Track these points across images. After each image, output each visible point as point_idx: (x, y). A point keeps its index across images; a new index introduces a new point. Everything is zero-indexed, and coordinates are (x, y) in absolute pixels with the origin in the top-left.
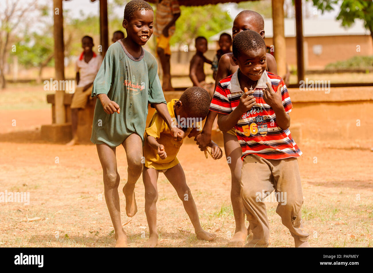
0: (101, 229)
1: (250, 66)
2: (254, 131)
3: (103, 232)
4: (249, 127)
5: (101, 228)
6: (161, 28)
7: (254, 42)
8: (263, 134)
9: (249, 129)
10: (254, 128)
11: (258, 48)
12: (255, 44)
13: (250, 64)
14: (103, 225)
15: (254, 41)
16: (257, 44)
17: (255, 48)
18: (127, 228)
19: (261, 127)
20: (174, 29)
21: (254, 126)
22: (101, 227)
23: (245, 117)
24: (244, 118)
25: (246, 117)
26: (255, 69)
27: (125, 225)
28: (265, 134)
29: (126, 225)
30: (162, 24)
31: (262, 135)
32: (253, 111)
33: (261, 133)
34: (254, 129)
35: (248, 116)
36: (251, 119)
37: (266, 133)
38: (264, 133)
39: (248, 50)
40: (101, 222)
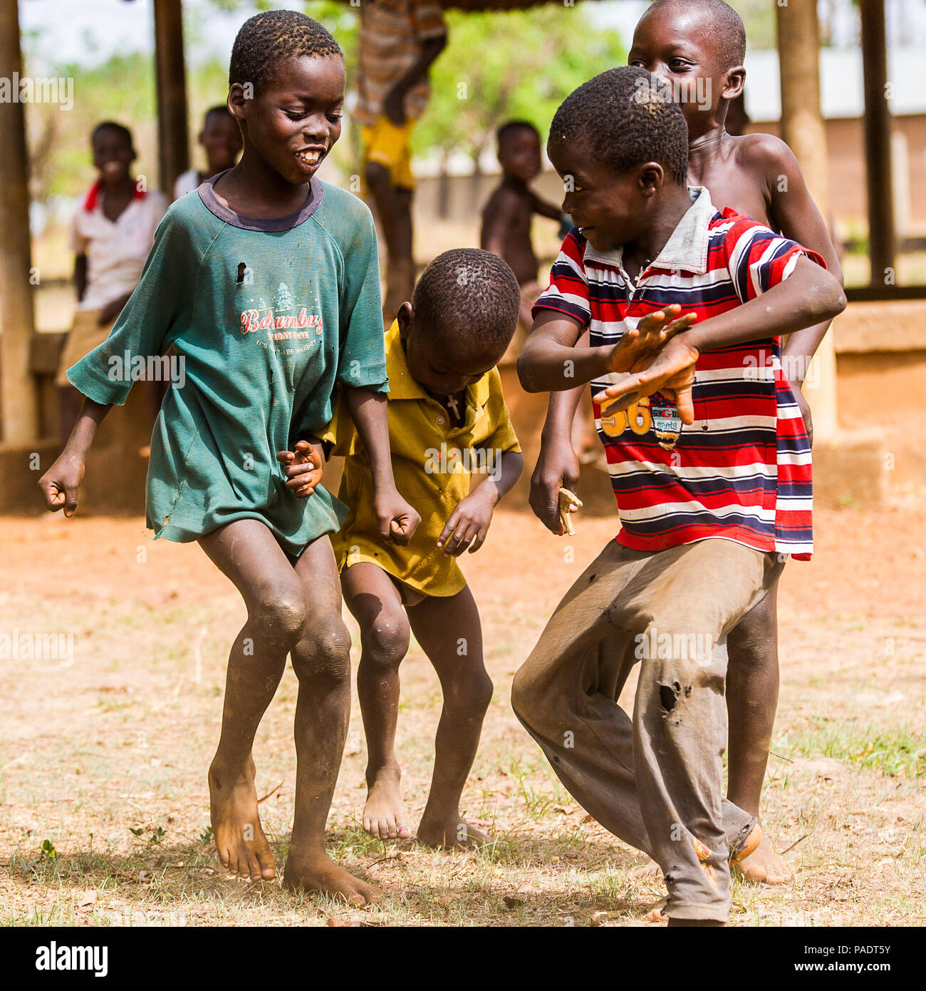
0: (170, 821)
2: (641, 421)
3: (180, 831)
5: (173, 815)
6: (378, 91)
8: (665, 441)
10: (641, 410)
18: (267, 812)
19: (662, 414)
21: (642, 405)
28: (672, 440)
29: (263, 805)
30: (382, 79)
31: (660, 443)
34: (640, 415)
37: (677, 436)
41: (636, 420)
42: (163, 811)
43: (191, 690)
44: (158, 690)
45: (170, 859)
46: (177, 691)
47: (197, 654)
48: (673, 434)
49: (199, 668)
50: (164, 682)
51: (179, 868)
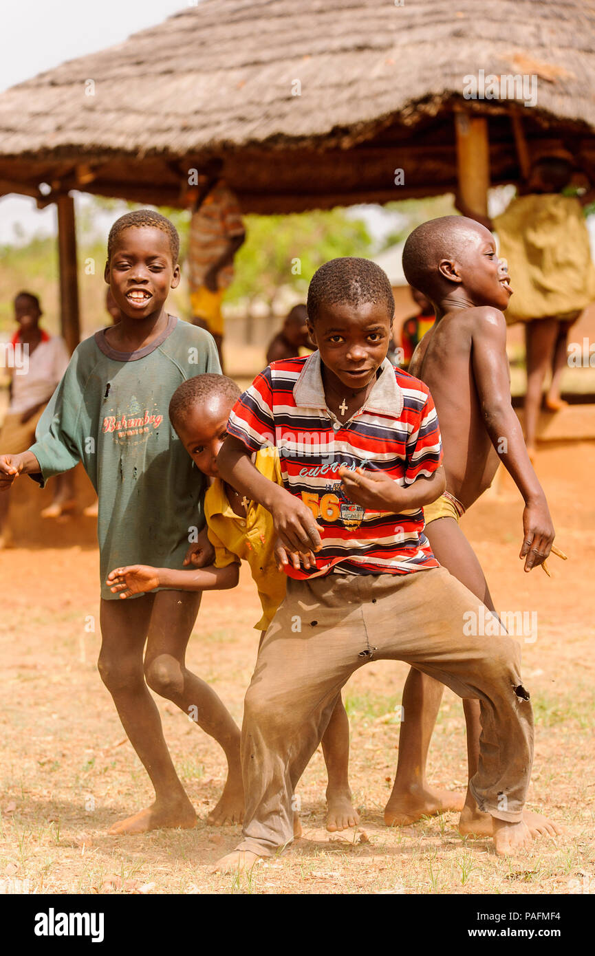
0: (64, 756)
1: (341, 345)
2: (330, 512)
3: (70, 762)
4: (320, 499)
5: (66, 752)
6: (201, 271)
7: (355, 284)
8: (350, 526)
9: (319, 504)
10: (330, 506)
11: (361, 300)
12: (357, 289)
13: (341, 340)
14: (69, 745)
15: (356, 281)
16: (363, 291)
17: (353, 300)
18: (126, 751)
19: (347, 508)
20: (232, 273)
21: (332, 502)
22: (65, 748)
23: (314, 472)
24: (312, 476)
25: (317, 474)
26: (349, 356)
27: (120, 744)
28: (355, 525)
29: (123, 746)
30: (203, 263)
31: (346, 528)
32: (339, 466)
33: (345, 522)
34: (330, 509)
35: (324, 473)
36: (328, 482)
37: (359, 523)
38: (352, 522)
39: (334, 302)
40: (64, 739)
41: (327, 512)
42: (59, 750)
43: (78, 668)
44: (56, 667)
45: (64, 781)
46: (68, 669)
47: (82, 644)
48: (356, 521)
49: (83, 653)
50: (60, 662)
51: (68, 787)
